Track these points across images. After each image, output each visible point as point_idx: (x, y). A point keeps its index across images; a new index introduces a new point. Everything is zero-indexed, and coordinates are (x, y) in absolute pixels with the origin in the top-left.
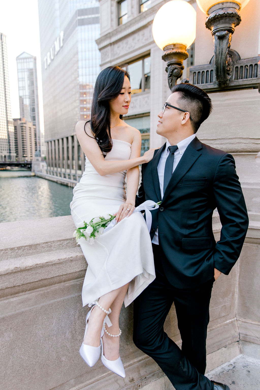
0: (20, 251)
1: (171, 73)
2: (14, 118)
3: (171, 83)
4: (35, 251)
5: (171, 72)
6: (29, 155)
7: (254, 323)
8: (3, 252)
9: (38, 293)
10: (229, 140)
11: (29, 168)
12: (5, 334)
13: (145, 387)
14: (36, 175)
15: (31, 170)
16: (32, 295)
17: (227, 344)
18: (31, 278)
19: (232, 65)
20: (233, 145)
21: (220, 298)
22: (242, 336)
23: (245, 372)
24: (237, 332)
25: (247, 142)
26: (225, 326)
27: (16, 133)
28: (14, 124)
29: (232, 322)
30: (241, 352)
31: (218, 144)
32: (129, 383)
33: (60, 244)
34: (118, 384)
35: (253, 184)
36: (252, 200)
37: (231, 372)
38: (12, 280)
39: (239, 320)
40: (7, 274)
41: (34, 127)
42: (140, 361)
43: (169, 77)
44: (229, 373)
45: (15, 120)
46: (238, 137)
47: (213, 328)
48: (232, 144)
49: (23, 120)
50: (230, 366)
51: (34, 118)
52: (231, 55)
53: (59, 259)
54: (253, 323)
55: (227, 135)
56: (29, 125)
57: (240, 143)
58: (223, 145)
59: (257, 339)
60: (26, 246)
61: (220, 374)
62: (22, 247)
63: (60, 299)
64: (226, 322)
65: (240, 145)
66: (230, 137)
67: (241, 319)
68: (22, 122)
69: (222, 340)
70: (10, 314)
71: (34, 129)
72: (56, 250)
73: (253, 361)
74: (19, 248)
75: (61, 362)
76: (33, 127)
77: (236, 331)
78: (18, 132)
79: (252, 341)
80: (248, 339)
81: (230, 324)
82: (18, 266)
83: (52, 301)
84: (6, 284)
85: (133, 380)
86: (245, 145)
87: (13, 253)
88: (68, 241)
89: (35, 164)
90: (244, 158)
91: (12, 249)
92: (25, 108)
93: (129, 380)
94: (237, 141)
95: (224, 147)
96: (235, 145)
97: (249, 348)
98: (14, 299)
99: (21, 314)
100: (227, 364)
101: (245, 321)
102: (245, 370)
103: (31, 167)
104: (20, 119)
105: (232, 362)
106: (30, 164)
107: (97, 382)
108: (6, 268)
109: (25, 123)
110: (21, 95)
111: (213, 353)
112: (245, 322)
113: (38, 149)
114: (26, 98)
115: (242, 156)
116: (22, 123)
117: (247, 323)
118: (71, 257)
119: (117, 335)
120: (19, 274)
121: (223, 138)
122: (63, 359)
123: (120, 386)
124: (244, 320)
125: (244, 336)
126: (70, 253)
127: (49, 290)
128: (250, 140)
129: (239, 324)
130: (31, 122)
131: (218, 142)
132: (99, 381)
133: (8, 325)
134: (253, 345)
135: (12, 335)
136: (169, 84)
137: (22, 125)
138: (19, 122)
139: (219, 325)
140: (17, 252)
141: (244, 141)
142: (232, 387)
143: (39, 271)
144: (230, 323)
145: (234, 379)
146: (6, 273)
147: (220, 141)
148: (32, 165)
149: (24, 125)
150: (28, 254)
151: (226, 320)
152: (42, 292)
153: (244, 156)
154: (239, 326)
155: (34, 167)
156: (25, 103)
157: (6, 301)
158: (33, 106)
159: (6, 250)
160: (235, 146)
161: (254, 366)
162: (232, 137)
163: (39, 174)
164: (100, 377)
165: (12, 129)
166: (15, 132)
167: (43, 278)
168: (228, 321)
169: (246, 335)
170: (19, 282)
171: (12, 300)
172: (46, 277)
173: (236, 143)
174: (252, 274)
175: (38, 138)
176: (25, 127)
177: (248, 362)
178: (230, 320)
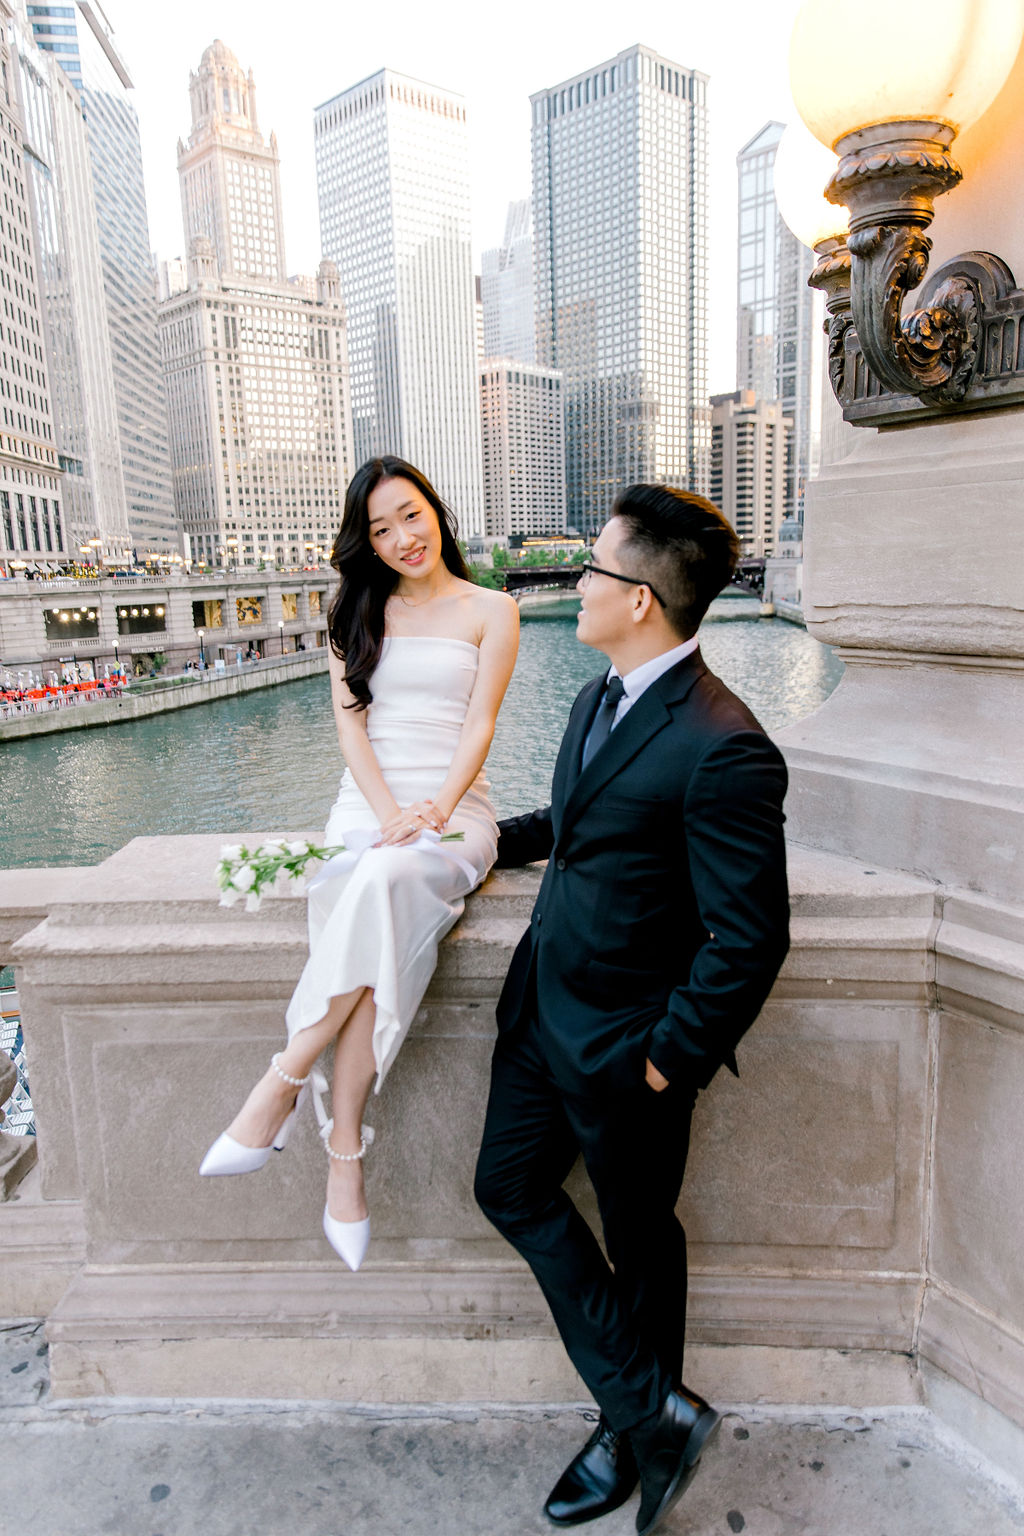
0: (183, 911)
1: (835, 341)
2: (714, 393)
3: (839, 377)
4: (214, 915)
5: (834, 338)
6: (759, 535)
7: (983, 1313)
8: (149, 906)
9: (226, 1011)
10: (949, 612)
11: (754, 584)
12: (157, 1080)
13: (506, 1343)
14: (779, 614)
15: (759, 595)
16: (214, 1011)
17: (850, 1344)
18: (198, 972)
19: (975, 320)
20: (965, 631)
21: (836, 1181)
22: (924, 1342)
23: (892, 1459)
24: (908, 1322)
25: (1008, 624)
26: (862, 1285)
27: (717, 453)
28: (712, 420)
29: (902, 1282)
30: (922, 1397)
31: (916, 624)
32: (459, 1312)
33: (272, 909)
34: (430, 1301)
35: (997, 791)
36: (988, 850)
37: (840, 1437)
38: (159, 969)
39: (936, 1287)
40: (146, 954)
41: (789, 422)
42: (510, 1271)
43: (832, 355)
44: (829, 1436)
45: (717, 402)
46: (977, 601)
47: (809, 1272)
48: (962, 626)
49: (746, 402)
50: (852, 1422)
51: (789, 388)
52: (976, 282)
53: (255, 943)
54: (977, 1311)
55: (939, 593)
56: (771, 414)
57: (986, 624)
58: (930, 628)
59: (969, 1368)
60: (195, 902)
61: (797, 1426)
62: (187, 902)
63: (275, 1038)
64: (872, 1274)
65: (987, 630)
66: (948, 601)
67: (943, 1285)
68: (745, 406)
69: (828, 1323)
70: (167, 1041)
71: (786, 428)
72: (263, 920)
73: (953, 1444)
74: (182, 904)
75: (282, 1186)
76: (781, 423)
77: (908, 1316)
78: (725, 450)
79: (955, 1371)
80: (941, 1361)
81: (892, 1284)
82: (167, 941)
83: (258, 1038)
84: (148, 974)
85: (472, 1308)
86: (1004, 632)
87: (169, 913)
88: (292, 904)
89: (777, 571)
90: (1015, 681)
91: (167, 903)
92: (757, 350)
93: (462, 1303)
94: (977, 615)
95: (934, 635)
96: (969, 631)
97: (945, 1393)
98: (176, 1012)
99: (188, 1046)
100: (846, 1411)
101: (953, 1295)
102: (898, 1455)
103: (762, 580)
104: (737, 397)
105: (868, 1413)
106: (761, 570)
107: (378, 1274)
108: (145, 941)
109: (754, 412)
110: (746, 299)
111: (780, 1349)
112: (952, 1299)
113: (797, 509)
114: (763, 310)
115: (1008, 672)
116: (744, 413)
117: (957, 1303)
118: (285, 944)
119: (346, 1155)
120: (173, 959)
121: (927, 601)
122: (287, 1181)
123: (431, 1309)
124: (950, 1291)
125: (930, 1342)
126: (288, 934)
127: (250, 1011)
128: (1016, 614)
129: (930, 1298)
130: (775, 404)
131: (913, 616)
132: (384, 1274)
133: (161, 1063)
134: (960, 1390)
135: (169, 1087)
136: (833, 382)
137: (741, 419)
138: (733, 407)
139: (838, 1272)
140: (178, 912)
141: (996, 618)
142: (799, 1473)
143: (216, 961)
144: (890, 1282)
145: (828, 1458)
146: (142, 951)
147: (920, 613)
148: (767, 575)
149: (751, 418)
150: (199, 920)
151: (877, 1267)
152: (233, 1011)
153: (1015, 672)
154: (925, 1305)
155: (774, 581)
156: (758, 331)
157: (160, 1012)
158: (790, 339)
159: (155, 903)
160: (971, 636)
161: (946, 1460)
162: (956, 602)
163: (787, 608)
164: (388, 1264)
165: (704, 439)
166: (714, 446)
167: (223, 978)
168: (885, 1274)
169: (938, 1342)
170: (172, 977)
171: (171, 1012)
172: (231, 978)
173: (973, 625)
174: (976, 1128)
175: (798, 467)
176: (754, 424)
177: (933, 1438)
178: (898, 1275)
